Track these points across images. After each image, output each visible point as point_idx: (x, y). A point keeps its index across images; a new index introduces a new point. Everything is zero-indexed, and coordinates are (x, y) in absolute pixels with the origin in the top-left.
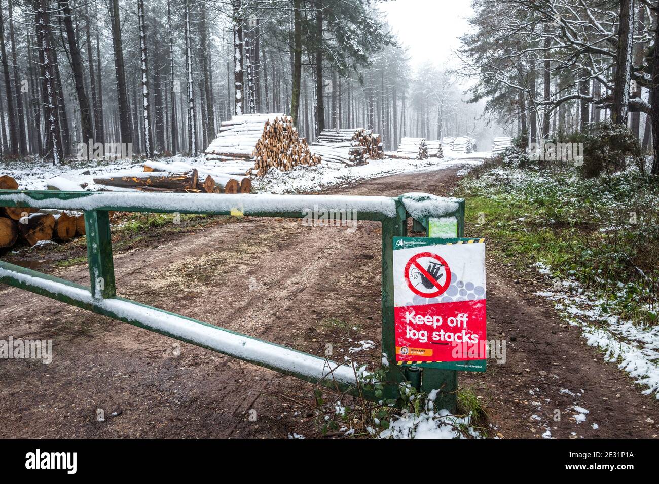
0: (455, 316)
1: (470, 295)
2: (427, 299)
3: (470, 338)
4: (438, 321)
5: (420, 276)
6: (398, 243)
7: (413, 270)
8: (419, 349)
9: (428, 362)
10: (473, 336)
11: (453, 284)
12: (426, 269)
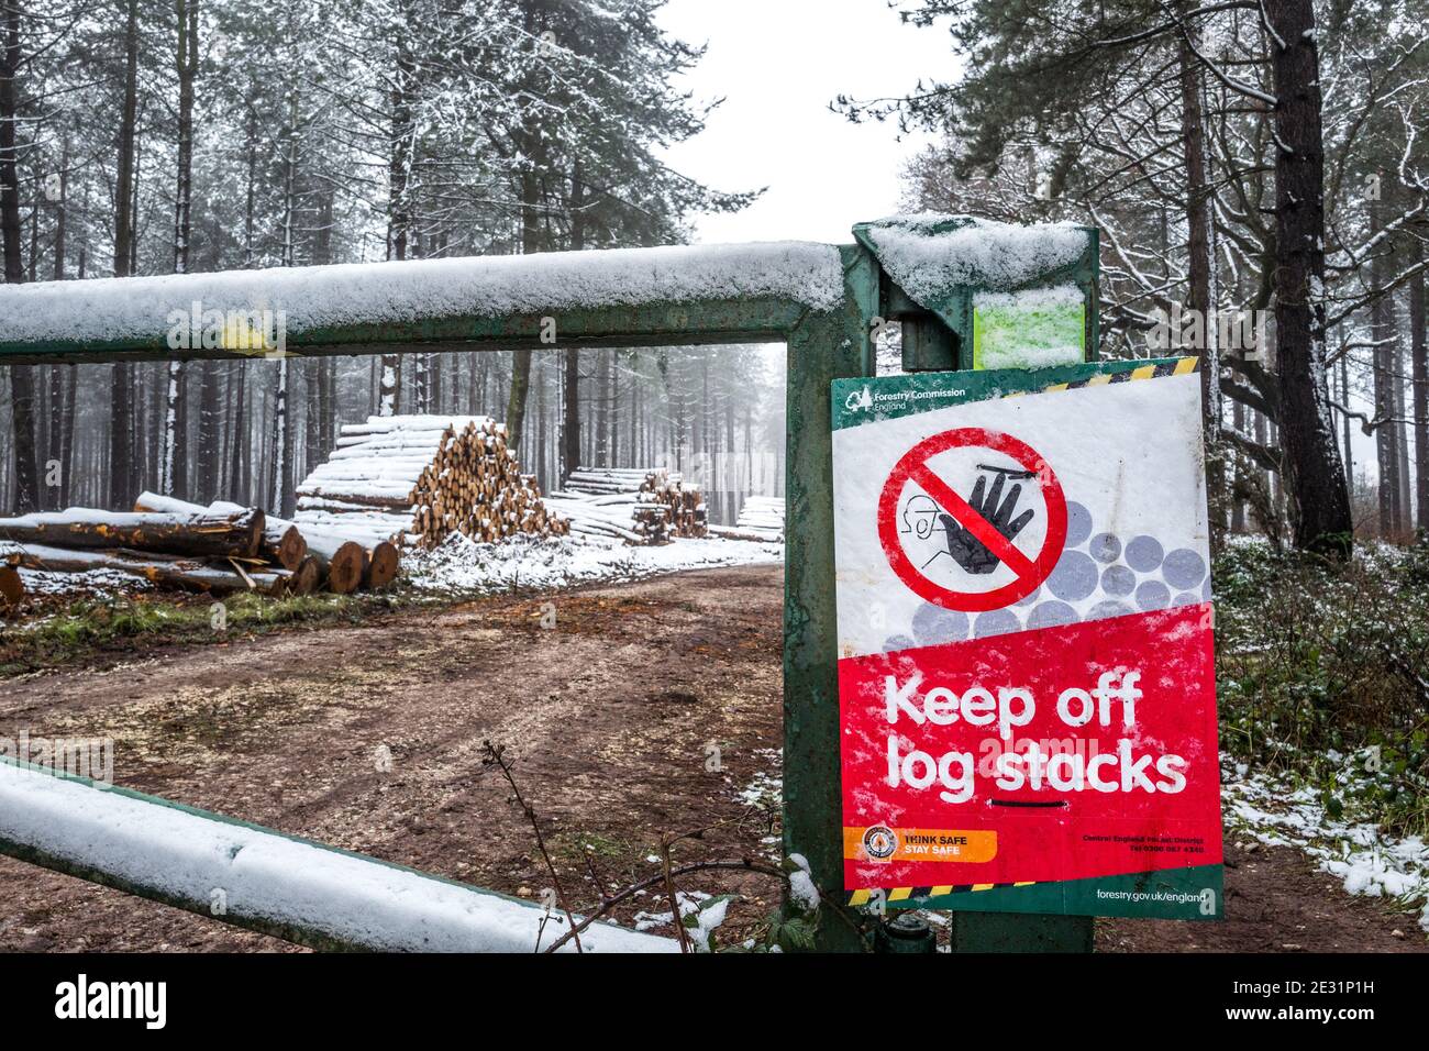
0: (1090, 683)
1: (1150, 586)
2: (972, 616)
3: (1152, 773)
4: (1017, 706)
5: (939, 524)
6: (854, 400)
7: (915, 503)
8: (938, 833)
9: (977, 887)
10: (1163, 765)
11: (1078, 547)
12: (965, 495)
